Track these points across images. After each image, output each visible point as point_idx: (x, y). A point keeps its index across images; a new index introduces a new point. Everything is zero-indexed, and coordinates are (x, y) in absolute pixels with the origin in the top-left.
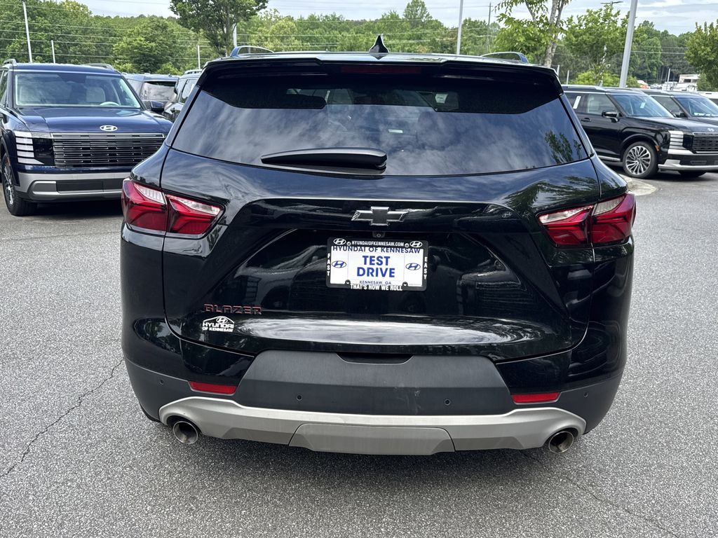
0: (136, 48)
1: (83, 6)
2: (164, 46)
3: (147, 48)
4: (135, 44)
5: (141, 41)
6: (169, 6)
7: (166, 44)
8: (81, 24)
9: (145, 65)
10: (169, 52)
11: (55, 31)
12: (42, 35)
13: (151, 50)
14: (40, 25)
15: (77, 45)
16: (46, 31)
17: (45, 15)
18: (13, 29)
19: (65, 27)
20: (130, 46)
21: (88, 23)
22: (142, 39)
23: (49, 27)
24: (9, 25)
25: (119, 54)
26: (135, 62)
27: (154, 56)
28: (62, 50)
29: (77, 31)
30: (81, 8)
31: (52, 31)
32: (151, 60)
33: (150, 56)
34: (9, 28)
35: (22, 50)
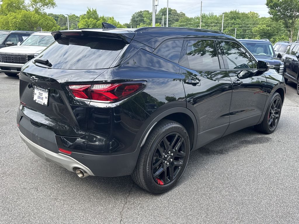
0: (262, 30)
1: (256, 14)
2: (274, 28)
3: (266, 30)
4: (261, 28)
5: (264, 27)
6: (268, 11)
7: (276, 28)
8: (253, 21)
9: (264, 37)
10: (276, 31)
11: (242, 24)
12: (237, 26)
13: (268, 30)
14: (237, 22)
15: (250, 29)
16: (239, 24)
17: (240, 18)
18: (227, 24)
19: (246, 22)
20: (259, 29)
21: (257, 20)
22: (265, 26)
23: (240, 23)
24: (226, 23)
25: (254, 33)
26: (261, 36)
27: (269, 33)
28: (244, 32)
29: (251, 24)
30: (256, 15)
31: (241, 24)
32: (267, 35)
33: (267, 33)
34: (225, 24)
35: (229, 32)
